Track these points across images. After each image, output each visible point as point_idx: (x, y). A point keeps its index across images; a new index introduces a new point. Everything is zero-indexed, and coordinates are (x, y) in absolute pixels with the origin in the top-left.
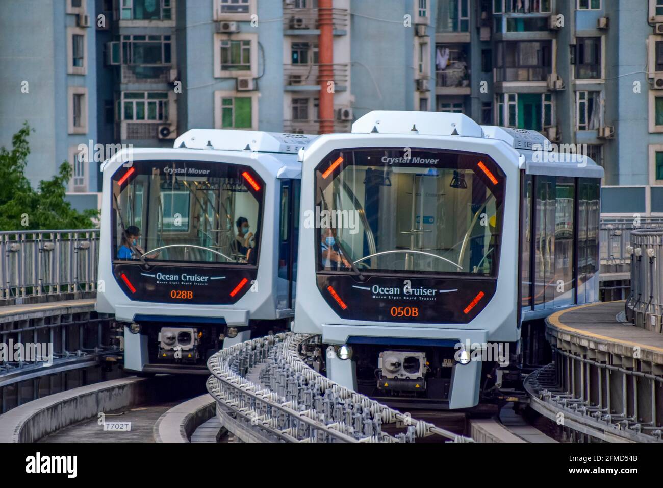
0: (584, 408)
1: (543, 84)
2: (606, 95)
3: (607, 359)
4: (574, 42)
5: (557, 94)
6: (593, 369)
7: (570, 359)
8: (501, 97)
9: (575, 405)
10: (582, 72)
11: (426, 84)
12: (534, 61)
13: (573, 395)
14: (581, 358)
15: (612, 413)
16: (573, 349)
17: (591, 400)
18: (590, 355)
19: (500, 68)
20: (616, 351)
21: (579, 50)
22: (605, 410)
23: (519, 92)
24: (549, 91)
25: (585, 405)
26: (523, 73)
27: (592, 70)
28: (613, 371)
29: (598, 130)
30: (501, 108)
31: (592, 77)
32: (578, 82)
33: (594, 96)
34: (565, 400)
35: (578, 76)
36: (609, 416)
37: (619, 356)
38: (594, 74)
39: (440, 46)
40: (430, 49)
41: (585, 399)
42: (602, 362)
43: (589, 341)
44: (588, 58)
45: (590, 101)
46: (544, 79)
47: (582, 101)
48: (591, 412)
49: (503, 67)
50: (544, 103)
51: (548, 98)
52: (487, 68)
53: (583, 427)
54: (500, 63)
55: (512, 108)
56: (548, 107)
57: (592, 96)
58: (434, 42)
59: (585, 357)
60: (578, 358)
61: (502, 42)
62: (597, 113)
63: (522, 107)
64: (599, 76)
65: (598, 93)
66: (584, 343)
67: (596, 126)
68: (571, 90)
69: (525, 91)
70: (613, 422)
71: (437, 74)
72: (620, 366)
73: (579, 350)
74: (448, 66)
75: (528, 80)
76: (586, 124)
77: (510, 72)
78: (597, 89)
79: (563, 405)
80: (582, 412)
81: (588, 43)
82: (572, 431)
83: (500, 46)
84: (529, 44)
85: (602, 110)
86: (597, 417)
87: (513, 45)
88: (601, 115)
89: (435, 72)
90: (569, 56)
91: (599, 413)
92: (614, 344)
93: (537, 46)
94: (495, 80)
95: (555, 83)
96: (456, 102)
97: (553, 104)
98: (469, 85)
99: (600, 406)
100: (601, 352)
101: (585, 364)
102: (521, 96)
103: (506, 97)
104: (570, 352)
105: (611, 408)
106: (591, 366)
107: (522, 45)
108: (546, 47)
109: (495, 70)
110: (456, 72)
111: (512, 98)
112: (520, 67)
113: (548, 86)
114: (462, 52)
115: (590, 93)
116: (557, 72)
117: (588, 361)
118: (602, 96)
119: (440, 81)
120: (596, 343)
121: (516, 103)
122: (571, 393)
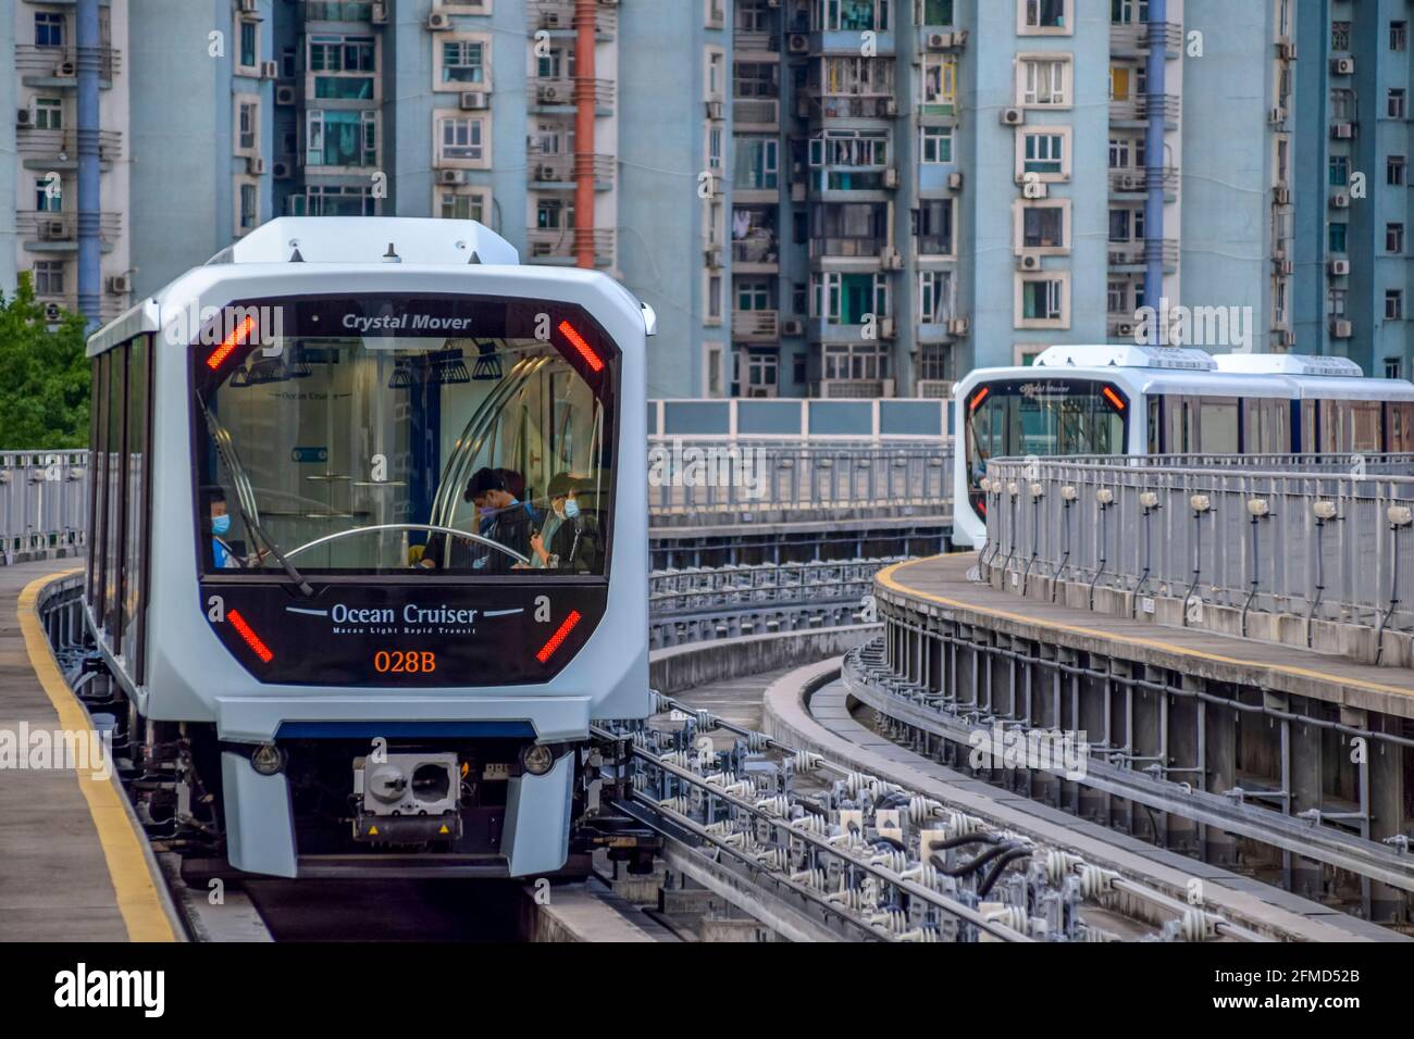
0: (921, 695)
1: (876, 261)
2: (959, 277)
3: (953, 631)
4: (917, 206)
5: (894, 274)
6: (934, 643)
7: (905, 630)
8: (819, 277)
9: (910, 691)
10: (927, 245)
11: (718, 258)
12: (864, 229)
13: (907, 677)
14: (918, 629)
15: (958, 702)
16: (909, 616)
17: (931, 685)
18: (930, 624)
19: (819, 238)
20: (965, 619)
21: (923, 216)
22: (950, 698)
23: (843, 270)
24: (883, 270)
25: (923, 691)
26: (848, 246)
27: (940, 243)
28: (960, 646)
29: (948, 323)
30: (819, 292)
31: (940, 253)
32: (923, 259)
33: (943, 278)
34: (896, 685)
35: (921, 251)
36: (953, 706)
37: (969, 627)
38: (944, 248)
39: (738, 208)
40: (724, 211)
41: (923, 683)
42: (947, 635)
43: (930, 606)
44: (935, 226)
45: (938, 285)
46: (876, 254)
47: (927, 284)
48: (931, 701)
49: (823, 238)
50: (876, 286)
51: (881, 280)
52: (801, 237)
53: (919, 719)
54: (818, 231)
55: (834, 291)
56: (881, 292)
57: (940, 279)
58: (731, 201)
59: (924, 627)
60: (915, 629)
61: (821, 203)
62: (946, 301)
63: (846, 290)
64: (948, 252)
65: (948, 274)
66: (924, 609)
67: (945, 318)
68: (911, 269)
69: (851, 270)
70: (959, 713)
71: (734, 246)
72: (970, 639)
73: (916, 618)
74: (749, 235)
75: (856, 255)
76: (932, 315)
77: (831, 244)
78: (947, 268)
79: (894, 690)
80: (919, 701)
81: (935, 207)
82: (905, 724)
83: (819, 209)
84: (857, 207)
85: (952, 296)
86: (939, 708)
87: (836, 209)
88: (952, 304)
89: (730, 242)
90: (910, 224)
91: (940, 703)
92: (962, 611)
93: (867, 209)
94: (811, 254)
95: (891, 259)
96: (760, 282)
97: (887, 287)
98: (776, 261)
99: (942, 692)
100: (945, 621)
101: (924, 637)
102: (845, 276)
103: (826, 278)
104: (905, 620)
105: (958, 695)
106: (932, 639)
107: (848, 209)
108: (879, 212)
109: (811, 241)
110: (759, 242)
111: (833, 279)
112: (844, 237)
113: (881, 264)
114: (767, 216)
115: (938, 274)
116: (895, 245)
117: (928, 633)
118: (953, 278)
119: (738, 253)
120: (940, 609)
121: (838, 285)
122: (904, 674)
